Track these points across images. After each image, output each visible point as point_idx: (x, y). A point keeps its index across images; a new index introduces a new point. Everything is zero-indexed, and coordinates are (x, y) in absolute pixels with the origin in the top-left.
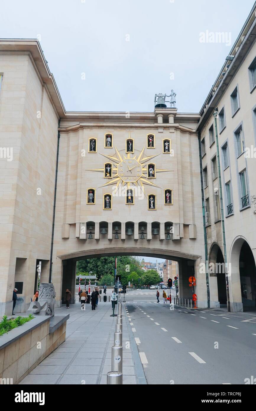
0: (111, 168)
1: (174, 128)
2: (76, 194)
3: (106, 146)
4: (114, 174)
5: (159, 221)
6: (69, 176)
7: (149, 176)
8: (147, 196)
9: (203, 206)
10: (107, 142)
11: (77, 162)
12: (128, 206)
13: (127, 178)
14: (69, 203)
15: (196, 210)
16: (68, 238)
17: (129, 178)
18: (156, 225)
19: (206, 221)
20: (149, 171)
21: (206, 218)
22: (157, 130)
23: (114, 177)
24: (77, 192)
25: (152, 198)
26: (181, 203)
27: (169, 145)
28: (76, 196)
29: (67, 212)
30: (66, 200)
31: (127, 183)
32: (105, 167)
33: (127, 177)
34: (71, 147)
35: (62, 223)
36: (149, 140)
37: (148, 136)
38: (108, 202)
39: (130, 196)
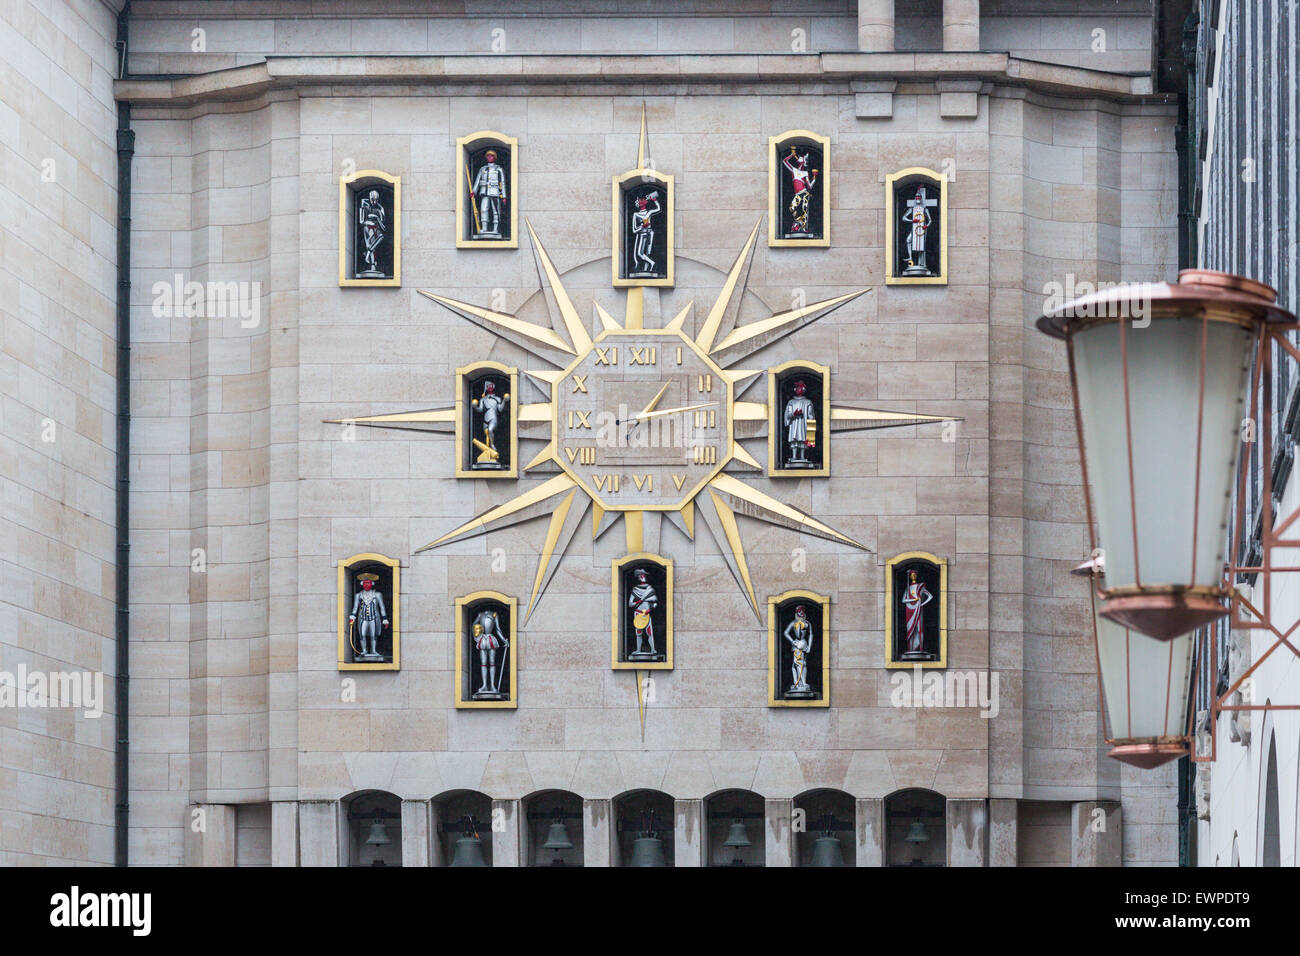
0: (508, 404)
1: (977, 85)
2: (268, 597)
3: (471, 231)
4: (529, 448)
5: (846, 787)
6: (213, 459)
8: (764, 609)
10: (474, 199)
11: (262, 351)
12: (629, 679)
13: (624, 480)
14: (222, 656)
17: (636, 477)
20: (786, 422)
22: (844, 103)
23: (528, 473)
24: (272, 580)
25: (800, 623)
27: (935, 212)
28: (268, 610)
29: (213, 721)
30: (198, 634)
31: (622, 514)
32: (461, 396)
33: (620, 472)
34: (215, 235)
35: (184, 800)
36: (785, 179)
37: (783, 151)
38: (487, 651)
39: (645, 607)
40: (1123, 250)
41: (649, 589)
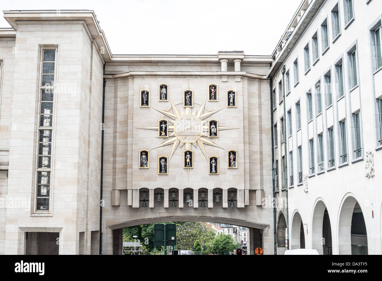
0: (166, 126)
1: (241, 77)
2: (127, 156)
3: (161, 98)
4: (170, 133)
5: (221, 187)
6: (118, 134)
7: (211, 134)
8: (208, 158)
9: (273, 168)
10: (161, 94)
11: (127, 117)
12: (186, 170)
13: (185, 138)
14: (118, 166)
15: (265, 172)
16: (119, 206)
17: (187, 137)
18: (218, 192)
19: (276, 186)
20: (211, 129)
21: (276, 183)
22: (220, 79)
23: (170, 137)
24: (128, 153)
25: (213, 161)
26: (247, 166)
27: (234, 96)
28: (127, 158)
29: (117, 176)
30: (114, 162)
31: (185, 143)
32: (159, 124)
34: (118, 99)
35: (112, 189)
36: (210, 91)
37: (210, 87)
38: (163, 165)
39: (189, 158)
40: (262, 102)
41: (189, 155)
